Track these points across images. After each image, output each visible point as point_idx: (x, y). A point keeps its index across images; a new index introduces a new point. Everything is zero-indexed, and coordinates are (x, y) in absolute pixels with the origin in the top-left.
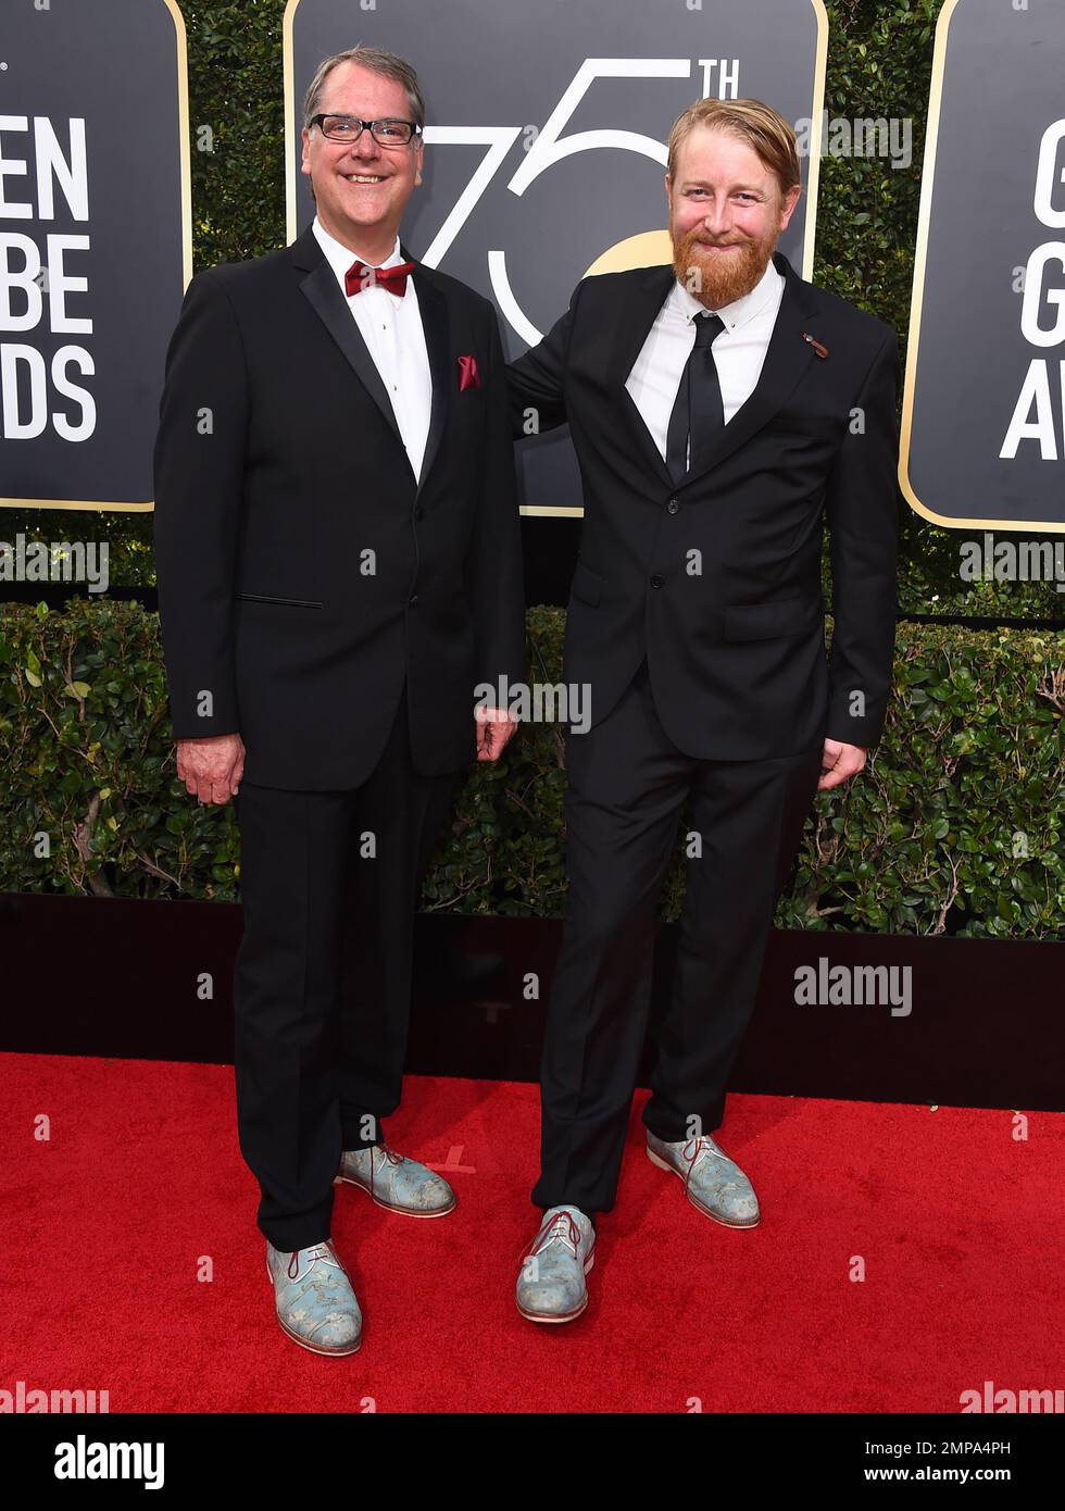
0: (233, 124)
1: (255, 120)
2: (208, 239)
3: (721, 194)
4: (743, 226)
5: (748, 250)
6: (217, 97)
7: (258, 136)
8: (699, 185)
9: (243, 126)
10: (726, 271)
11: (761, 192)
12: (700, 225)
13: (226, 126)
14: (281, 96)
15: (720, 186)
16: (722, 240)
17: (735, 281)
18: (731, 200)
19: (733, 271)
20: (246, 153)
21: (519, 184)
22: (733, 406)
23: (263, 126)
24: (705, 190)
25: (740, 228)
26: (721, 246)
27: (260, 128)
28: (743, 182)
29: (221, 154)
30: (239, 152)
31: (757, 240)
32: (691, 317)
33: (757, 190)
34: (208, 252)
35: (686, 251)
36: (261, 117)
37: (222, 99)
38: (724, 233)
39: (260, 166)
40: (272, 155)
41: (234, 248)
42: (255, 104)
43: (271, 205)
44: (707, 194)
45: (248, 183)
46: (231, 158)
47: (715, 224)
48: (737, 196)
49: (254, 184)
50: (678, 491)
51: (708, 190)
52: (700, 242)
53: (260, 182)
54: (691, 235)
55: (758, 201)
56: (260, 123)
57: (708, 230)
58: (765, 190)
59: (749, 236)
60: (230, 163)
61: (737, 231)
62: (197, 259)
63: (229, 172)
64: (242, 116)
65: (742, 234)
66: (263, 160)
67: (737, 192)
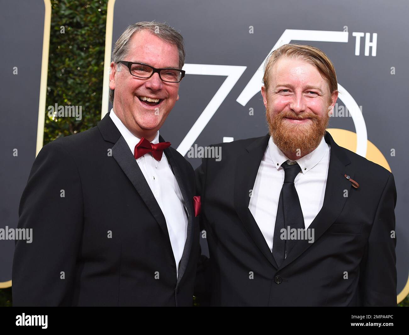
0: (73, 59)
1: (87, 57)
2: (53, 124)
3: (299, 91)
4: (312, 107)
5: (316, 122)
6: (65, 44)
7: (88, 66)
8: (286, 86)
9: (80, 61)
10: (303, 134)
11: (320, 90)
12: (287, 108)
13: (70, 60)
14: (103, 44)
15: (298, 86)
16: (301, 116)
17: (310, 140)
18: (304, 94)
19: (308, 135)
20: (80, 76)
21: (243, 99)
22: (309, 217)
23: (91, 61)
24: (290, 89)
25: (310, 108)
26: (300, 119)
27: (90, 62)
28: (310, 84)
29: (65, 76)
30: (76, 75)
31: (320, 116)
32: (280, 165)
33: (318, 89)
34: (52, 132)
35: (279, 123)
36: (91, 56)
37: (69, 45)
38: (302, 111)
39: (88, 83)
40: (95, 77)
41: (68, 130)
42: (88, 48)
43: (93, 106)
44: (290, 91)
45: (80, 93)
46: (71, 78)
47: (297, 106)
48: (308, 92)
49: (83, 94)
50: (280, 270)
51: (291, 90)
52: (287, 118)
53: (87, 93)
54: (282, 114)
55: (319, 95)
56: (90, 59)
57: (292, 110)
58: (322, 89)
59: (316, 113)
60: (70, 82)
61: (308, 111)
62: (46, 135)
63: (69, 87)
64: (80, 55)
65: (312, 112)
66: (90, 80)
67: (307, 90)
